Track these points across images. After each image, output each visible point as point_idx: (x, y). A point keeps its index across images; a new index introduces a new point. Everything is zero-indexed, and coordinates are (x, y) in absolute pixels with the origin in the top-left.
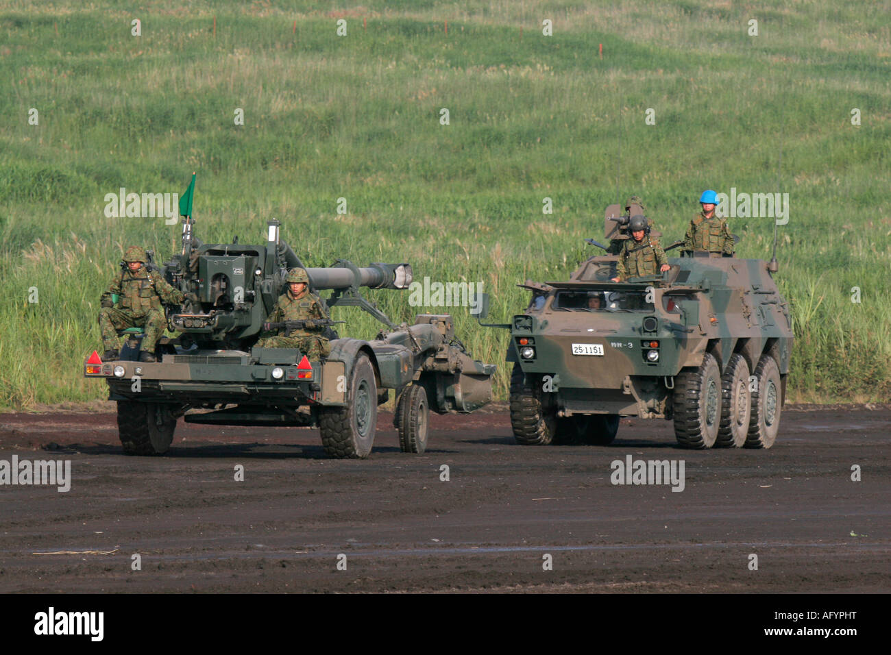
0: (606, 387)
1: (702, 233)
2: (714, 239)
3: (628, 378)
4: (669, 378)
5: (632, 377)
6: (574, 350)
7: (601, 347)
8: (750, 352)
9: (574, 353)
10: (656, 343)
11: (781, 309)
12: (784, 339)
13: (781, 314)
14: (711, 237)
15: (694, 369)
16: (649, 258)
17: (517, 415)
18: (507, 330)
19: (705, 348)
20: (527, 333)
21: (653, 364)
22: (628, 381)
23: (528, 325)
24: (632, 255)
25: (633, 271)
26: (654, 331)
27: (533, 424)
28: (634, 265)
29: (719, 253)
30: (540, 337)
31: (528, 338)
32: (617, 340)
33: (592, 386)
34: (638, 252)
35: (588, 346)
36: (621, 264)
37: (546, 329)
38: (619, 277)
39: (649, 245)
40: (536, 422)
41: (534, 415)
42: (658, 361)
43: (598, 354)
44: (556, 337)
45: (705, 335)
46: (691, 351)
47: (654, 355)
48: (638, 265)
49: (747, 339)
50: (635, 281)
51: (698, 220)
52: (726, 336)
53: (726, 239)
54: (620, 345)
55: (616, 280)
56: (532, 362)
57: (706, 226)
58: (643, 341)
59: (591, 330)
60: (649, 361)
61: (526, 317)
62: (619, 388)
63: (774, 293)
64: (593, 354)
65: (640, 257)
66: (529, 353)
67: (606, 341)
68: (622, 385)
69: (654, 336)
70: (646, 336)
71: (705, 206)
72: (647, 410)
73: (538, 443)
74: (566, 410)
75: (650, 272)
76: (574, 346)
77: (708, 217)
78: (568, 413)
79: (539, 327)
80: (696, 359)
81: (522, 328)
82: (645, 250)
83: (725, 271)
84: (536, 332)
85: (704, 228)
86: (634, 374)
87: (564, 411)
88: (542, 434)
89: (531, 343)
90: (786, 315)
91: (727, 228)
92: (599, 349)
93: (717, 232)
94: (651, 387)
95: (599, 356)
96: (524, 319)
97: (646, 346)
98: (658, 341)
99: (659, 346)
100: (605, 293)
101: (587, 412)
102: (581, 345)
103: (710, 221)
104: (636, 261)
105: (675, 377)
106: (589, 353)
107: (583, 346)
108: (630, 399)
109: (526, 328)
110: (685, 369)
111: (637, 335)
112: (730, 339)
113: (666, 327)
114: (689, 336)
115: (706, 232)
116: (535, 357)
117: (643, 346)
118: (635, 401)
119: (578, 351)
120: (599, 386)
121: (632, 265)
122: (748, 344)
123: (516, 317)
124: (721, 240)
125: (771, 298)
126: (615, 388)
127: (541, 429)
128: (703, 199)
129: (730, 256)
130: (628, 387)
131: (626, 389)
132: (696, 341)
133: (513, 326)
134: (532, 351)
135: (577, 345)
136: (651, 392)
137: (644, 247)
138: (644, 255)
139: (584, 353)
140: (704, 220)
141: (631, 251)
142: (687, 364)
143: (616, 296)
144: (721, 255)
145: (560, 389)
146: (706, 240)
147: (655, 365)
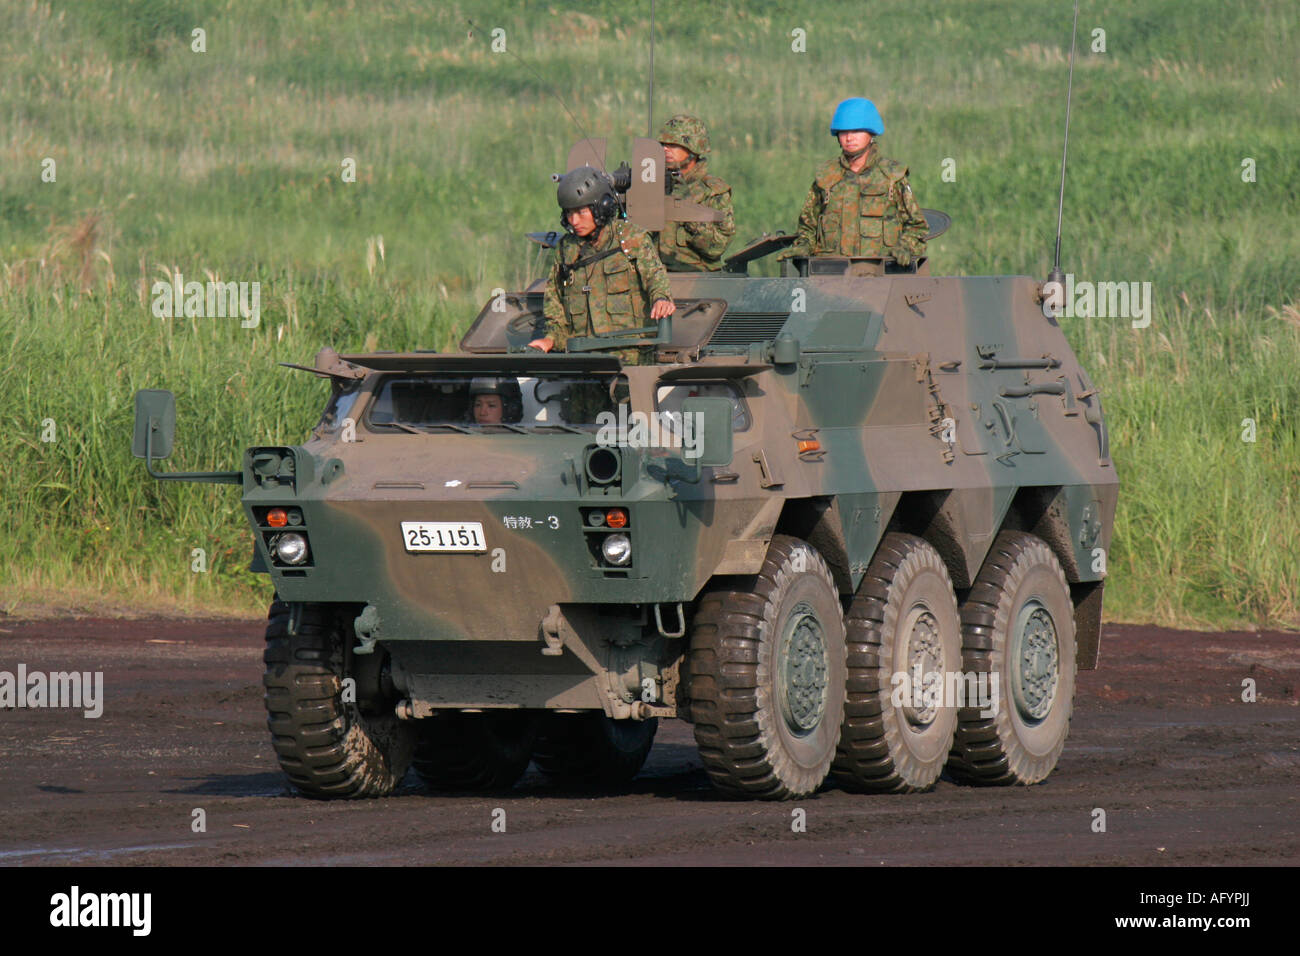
0: (501, 638)
1: (838, 213)
2: (872, 228)
3: (556, 610)
4: (669, 609)
5: (567, 609)
6: (408, 538)
7: (478, 527)
8: (956, 526)
9: (410, 548)
10: (621, 515)
11: (1081, 407)
12: (1081, 489)
13: (1080, 422)
14: (864, 223)
15: (743, 582)
16: (619, 283)
17: (282, 724)
18: (230, 488)
19: (774, 523)
20: (284, 495)
21: (617, 571)
22: (555, 620)
23: (286, 472)
24: (577, 276)
25: (580, 321)
26: (618, 484)
27: (332, 744)
28: (584, 303)
29: (877, 261)
30: (317, 505)
31: (288, 508)
32: (517, 508)
33: (465, 636)
34: (589, 269)
35: (445, 527)
36: (555, 301)
37: (333, 485)
38: (550, 337)
39: (620, 249)
40: (337, 738)
41: (328, 722)
42: (630, 563)
43: (471, 547)
44: (360, 504)
45: (776, 487)
46: (736, 533)
47: (616, 549)
48: (592, 304)
49: (944, 493)
50: (583, 347)
51: (829, 176)
52: (856, 489)
53: (905, 224)
54: (526, 522)
55: (543, 345)
56: (302, 573)
57: (850, 192)
58: (586, 511)
59: (454, 483)
60: (609, 565)
61: (282, 452)
62: (535, 638)
63: (1055, 366)
64: (459, 547)
65: (596, 283)
66: (292, 548)
67: (490, 513)
68: (541, 633)
69: (613, 497)
70: (595, 497)
71: (844, 139)
72: (628, 695)
73: (352, 794)
74: (415, 702)
75: (622, 320)
76: (407, 527)
77: (856, 169)
78: (421, 709)
79: (318, 479)
80: (747, 554)
81: (272, 483)
82: (608, 263)
83: (878, 310)
84: (305, 494)
85: (843, 198)
86: (569, 600)
87: (409, 704)
88: (360, 770)
89: (295, 523)
90: (1094, 424)
91: (909, 195)
92: (471, 535)
93: (877, 207)
94: (629, 633)
95: (476, 554)
96: (275, 458)
97: (596, 524)
98: (625, 510)
99: (628, 525)
100: (521, 380)
101: (471, 707)
102: (426, 526)
103: (863, 180)
104: (587, 294)
105: (686, 605)
106: (448, 547)
107: (432, 528)
108: (570, 668)
109: (282, 481)
110: (719, 583)
111: (571, 494)
112: (870, 497)
113: (653, 471)
114: (722, 492)
115: (849, 209)
116: (309, 559)
117: (587, 523)
118: (589, 673)
119: (418, 540)
120: (482, 635)
121: (577, 303)
122: (948, 508)
123: (255, 451)
124: (892, 228)
125: (1040, 378)
126: (523, 639)
127: (353, 758)
128: (837, 117)
129: (908, 269)
130: (555, 635)
131: (551, 640)
132: (748, 507)
133: (248, 477)
134: (302, 544)
135: (415, 526)
136: (632, 647)
137: (604, 256)
138: (605, 275)
139: (435, 546)
140: (845, 176)
141: (575, 267)
142: (724, 568)
143: (549, 389)
144: (882, 267)
145: (378, 645)
146: (850, 230)
147: (624, 575)
